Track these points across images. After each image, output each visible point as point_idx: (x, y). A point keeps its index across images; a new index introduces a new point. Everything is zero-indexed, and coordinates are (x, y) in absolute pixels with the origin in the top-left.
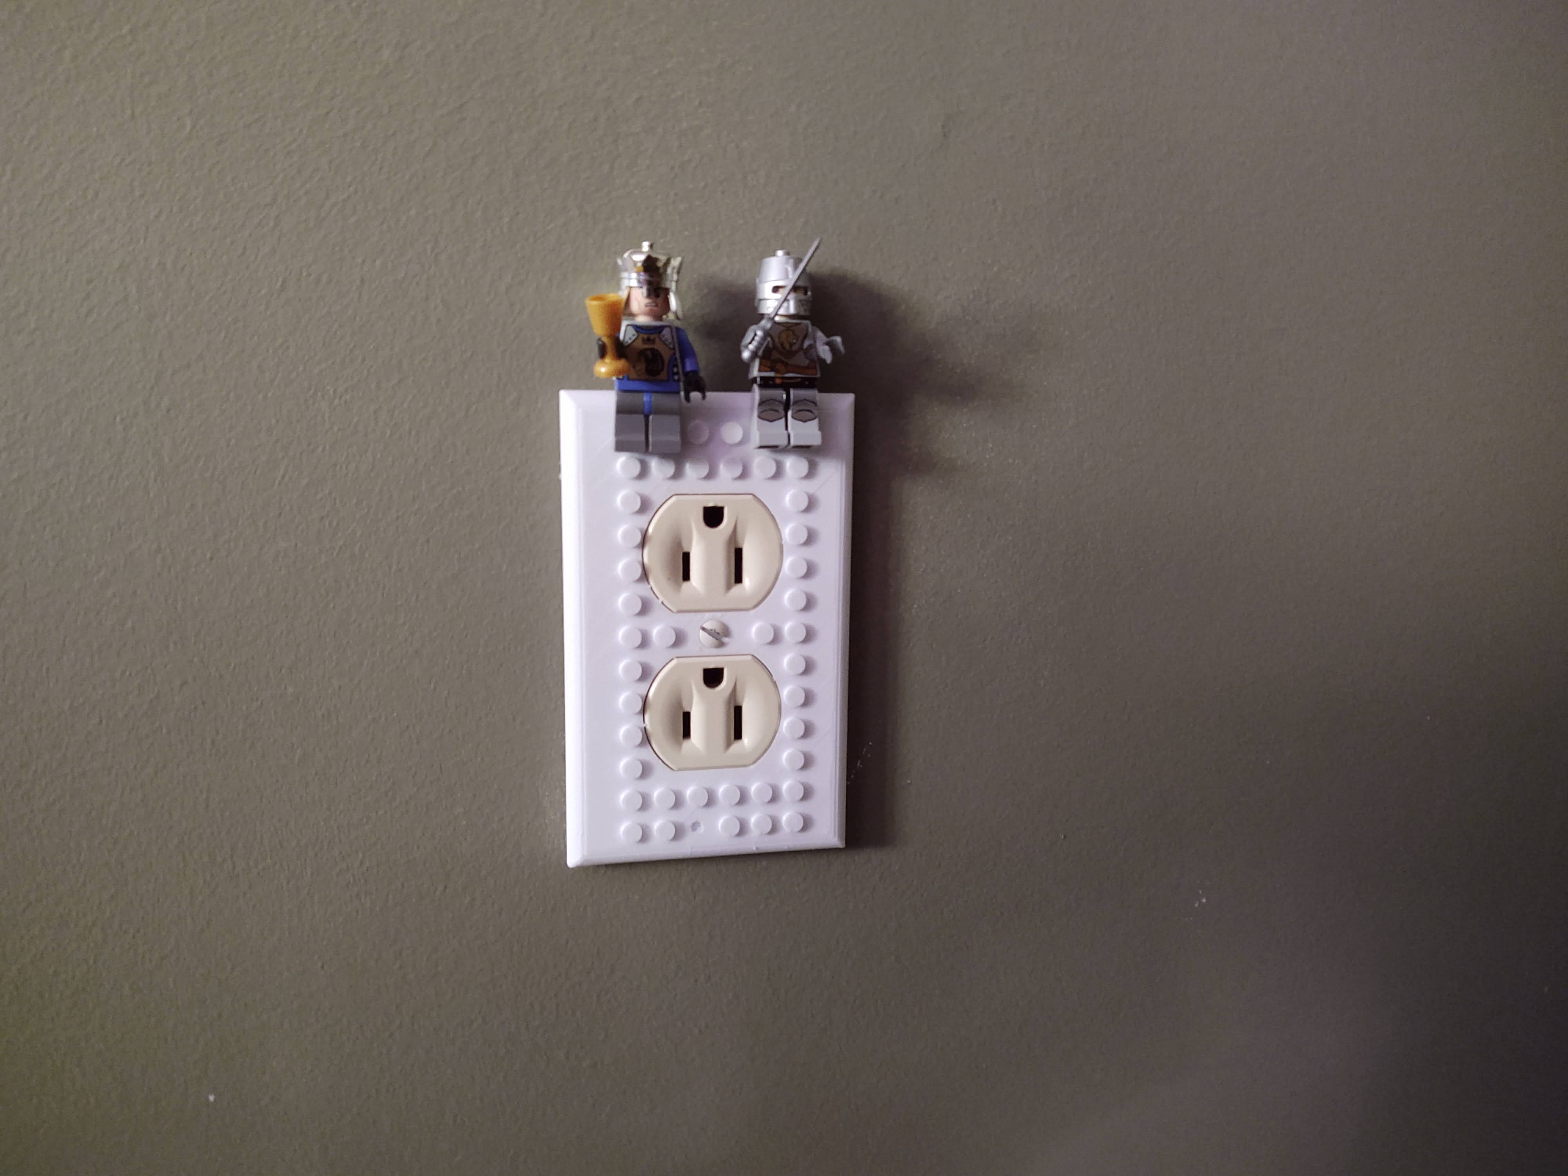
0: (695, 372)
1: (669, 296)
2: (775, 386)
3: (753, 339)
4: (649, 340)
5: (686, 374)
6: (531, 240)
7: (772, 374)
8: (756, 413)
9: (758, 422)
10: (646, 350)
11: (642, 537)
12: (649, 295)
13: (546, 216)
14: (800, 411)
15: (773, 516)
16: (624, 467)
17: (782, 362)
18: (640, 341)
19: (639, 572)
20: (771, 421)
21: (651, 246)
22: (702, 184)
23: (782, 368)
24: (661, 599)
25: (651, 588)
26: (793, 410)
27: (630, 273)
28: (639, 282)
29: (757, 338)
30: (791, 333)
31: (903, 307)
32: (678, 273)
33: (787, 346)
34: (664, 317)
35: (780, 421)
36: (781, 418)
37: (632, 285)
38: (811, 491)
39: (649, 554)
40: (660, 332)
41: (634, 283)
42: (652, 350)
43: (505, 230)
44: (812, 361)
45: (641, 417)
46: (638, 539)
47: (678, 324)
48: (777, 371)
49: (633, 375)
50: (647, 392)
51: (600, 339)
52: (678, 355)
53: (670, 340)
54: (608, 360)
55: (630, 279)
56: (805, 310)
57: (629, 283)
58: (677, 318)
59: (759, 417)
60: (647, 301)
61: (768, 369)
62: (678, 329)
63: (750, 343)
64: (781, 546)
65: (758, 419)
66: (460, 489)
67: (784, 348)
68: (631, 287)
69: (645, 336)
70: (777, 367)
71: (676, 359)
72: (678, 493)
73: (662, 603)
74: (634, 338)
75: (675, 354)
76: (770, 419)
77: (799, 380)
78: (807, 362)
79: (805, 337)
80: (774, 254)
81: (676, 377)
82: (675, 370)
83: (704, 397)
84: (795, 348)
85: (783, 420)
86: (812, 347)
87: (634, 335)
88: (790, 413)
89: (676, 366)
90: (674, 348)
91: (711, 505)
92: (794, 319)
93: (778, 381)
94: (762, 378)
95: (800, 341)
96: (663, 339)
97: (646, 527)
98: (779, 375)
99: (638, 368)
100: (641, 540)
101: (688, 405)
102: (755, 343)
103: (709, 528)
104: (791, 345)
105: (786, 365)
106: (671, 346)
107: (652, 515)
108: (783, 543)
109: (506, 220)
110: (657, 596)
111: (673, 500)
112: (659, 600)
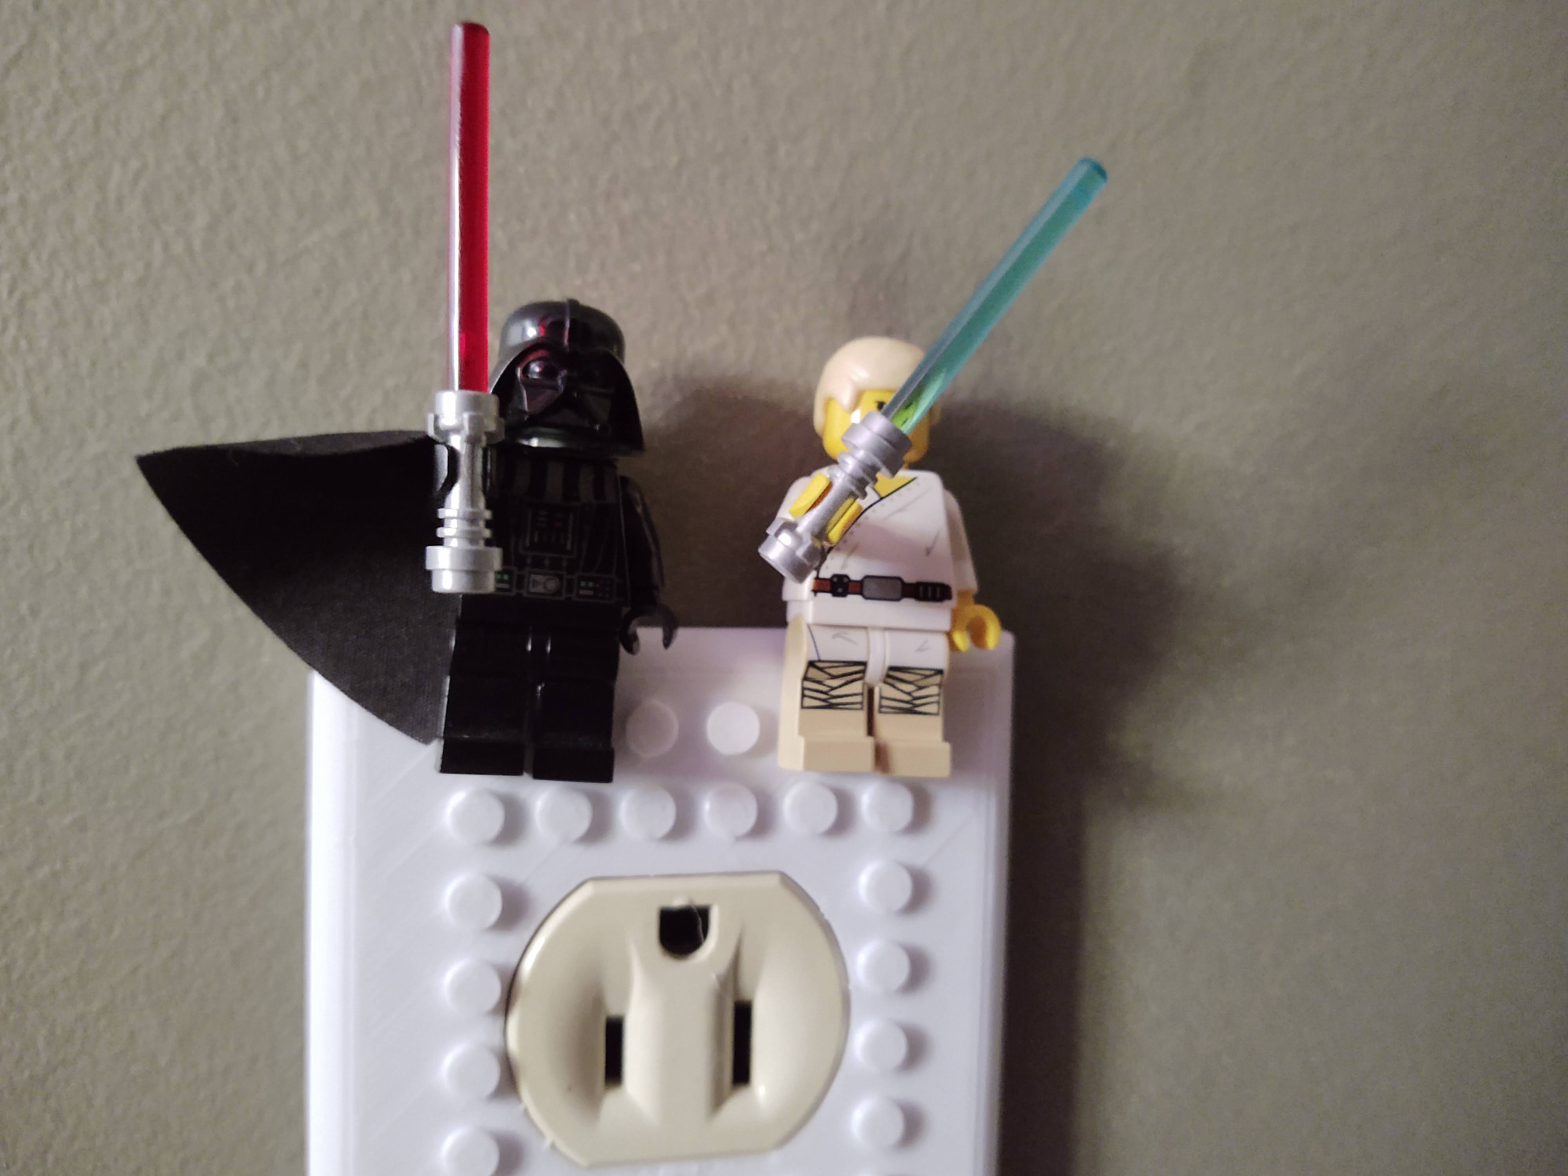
6: (261, 267)
11: (503, 989)
13: (300, 216)
15: (826, 922)
16: (463, 816)
19: (492, 1076)
22: (674, 159)
24: (550, 1137)
25: (526, 1112)
38: (919, 861)
39: (521, 1030)
43: (197, 248)
46: (494, 992)
64: (846, 997)
66: (58, 866)
72: (598, 873)
73: (553, 1147)
91: (678, 902)
97: (515, 960)
100: (501, 998)
103: (672, 959)
107: (532, 933)
108: (851, 987)
109: (201, 221)
110: (541, 1135)
111: (587, 891)
112: (547, 1142)
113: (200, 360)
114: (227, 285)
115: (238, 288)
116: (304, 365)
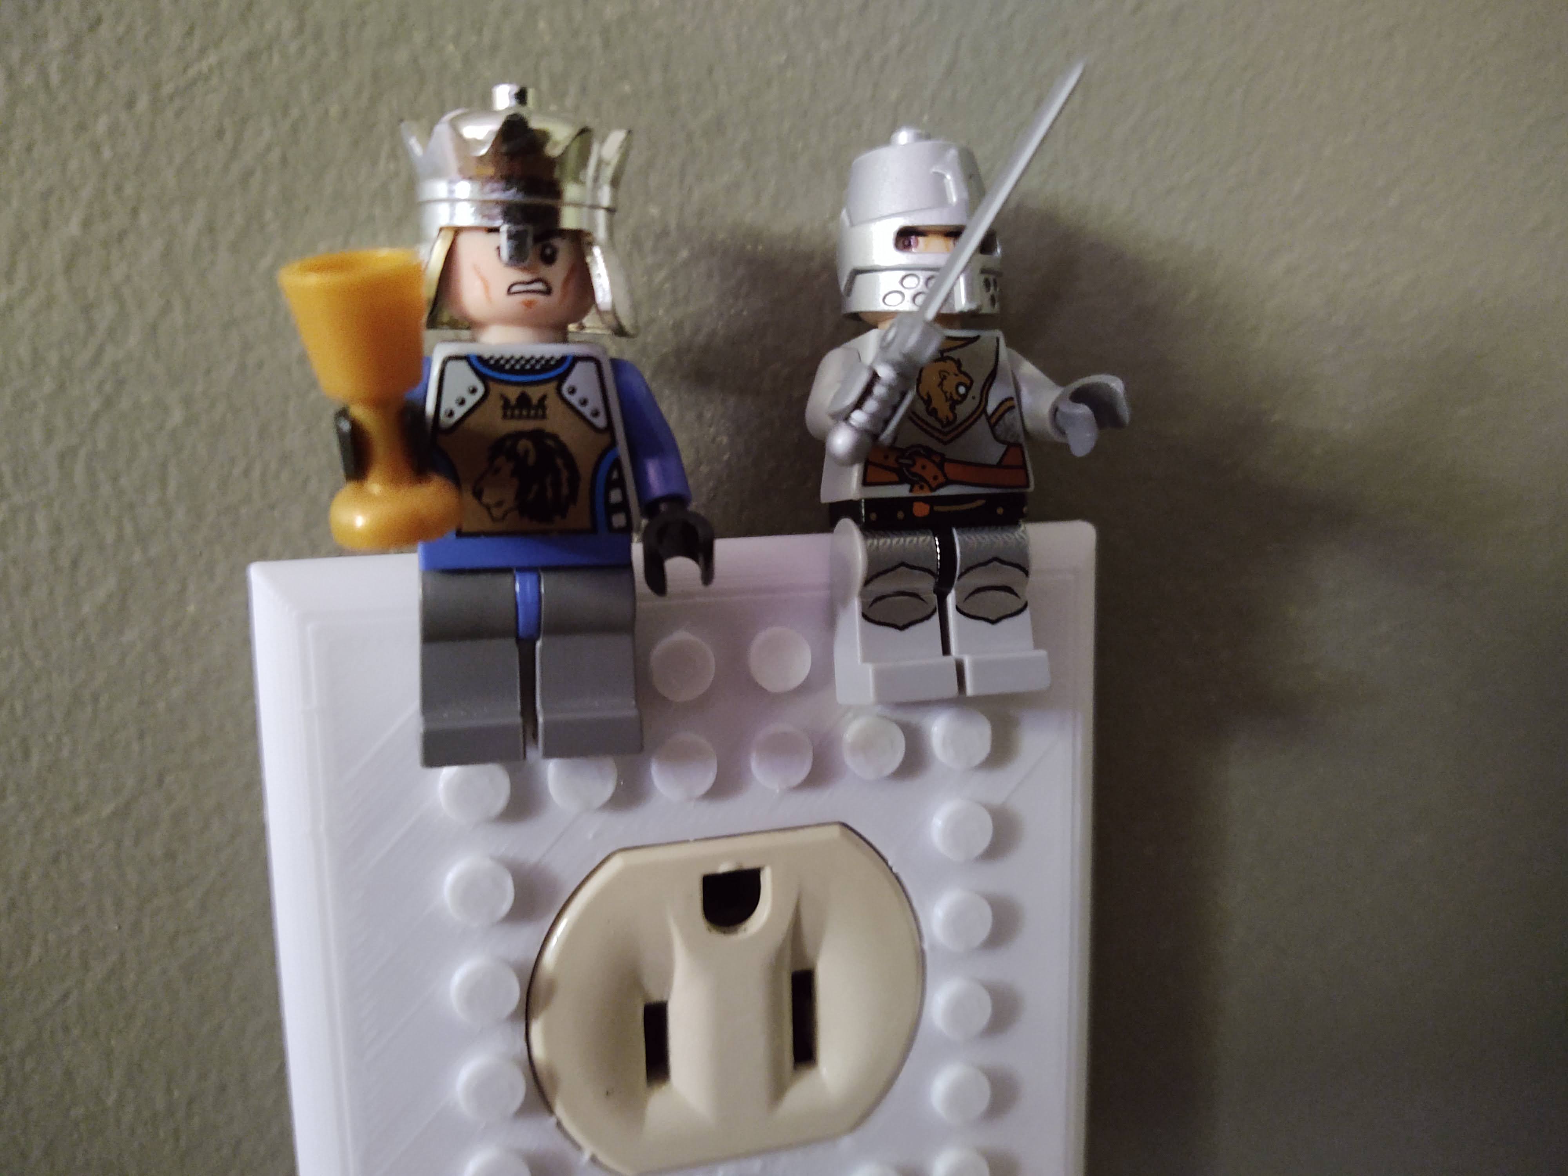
0: (679, 500)
1: (588, 259)
2: (913, 526)
3: (867, 392)
4: (524, 400)
5: (650, 508)
6: (143, 103)
7: (902, 491)
8: (856, 606)
9: (863, 632)
10: (519, 435)
11: (523, 986)
12: (518, 257)
13: (190, 32)
14: (979, 590)
15: (897, 878)
16: (460, 789)
17: (929, 453)
18: (494, 407)
19: (519, 1087)
20: (902, 628)
21: (521, 96)
23: (930, 471)
24: (589, 1149)
25: (559, 1124)
26: (956, 590)
27: (452, 182)
28: (482, 206)
29: (879, 390)
30: (950, 366)
31: (1193, 294)
32: (615, 183)
33: (943, 408)
34: (572, 327)
35: (926, 624)
36: (928, 617)
37: (459, 222)
38: (997, 799)
39: (547, 1033)
40: (562, 378)
41: (466, 216)
42: (538, 436)
43: (55, 78)
44: (1013, 446)
45: (509, 650)
46: (514, 993)
47: (614, 348)
48: (914, 481)
49: (477, 519)
50: (522, 570)
51: (343, 413)
52: (622, 449)
53: (595, 401)
54: (375, 486)
55: (452, 201)
56: (993, 300)
57: (452, 216)
58: (620, 331)
59: (865, 616)
60: (515, 275)
61: (895, 477)
62: (616, 364)
63: (859, 405)
64: (921, 956)
65: (863, 620)
67: (933, 412)
68: (457, 231)
69: (513, 393)
70: (917, 469)
71: (617, 464)
72: (625, 846)
73: (594, 1159)
74: (471, 401)
75: (613, 443)
76: (901, 624)
77: (980, 503)
78: (1000, 449)
79: (992, 377)
80: (886, 140)
81: (619, 520)
82: (615, 496)
83: (708, 575)
84: (964, 410)
85: (936, 618)
86: (1011, 404)
87: (474, 391)
88: (951, 600)
89: (621, 483)
90: (610, 427)
91: (721, 866)
92: (963, 327)
93: (921, 510)
94: (871, 503)
95: (976, 390)
96: (574, 400)
97: (534, 957)
98: (926, 493)
99: (488, 498)
100: (522, 997)
101: (658, 602)
102: (871, 405)
103: (722, 935)
104: (954, 402)
105: (942, 462)
106: (600, 422)
107: (551, 922)
108: (926, 946)
109: (56, 42)
110: (578, 1147)
111: (616, 865)
112: (586, 1156)
113: (74, 228)
114: (101, 125)
115: (114, 131)
116: (210, 229)
